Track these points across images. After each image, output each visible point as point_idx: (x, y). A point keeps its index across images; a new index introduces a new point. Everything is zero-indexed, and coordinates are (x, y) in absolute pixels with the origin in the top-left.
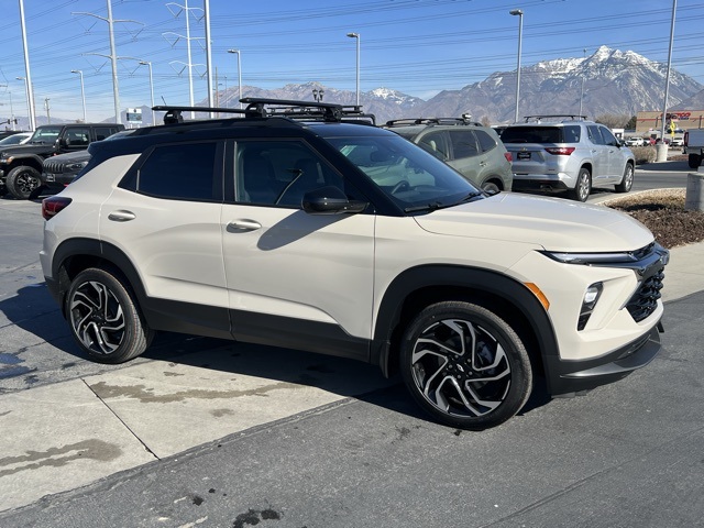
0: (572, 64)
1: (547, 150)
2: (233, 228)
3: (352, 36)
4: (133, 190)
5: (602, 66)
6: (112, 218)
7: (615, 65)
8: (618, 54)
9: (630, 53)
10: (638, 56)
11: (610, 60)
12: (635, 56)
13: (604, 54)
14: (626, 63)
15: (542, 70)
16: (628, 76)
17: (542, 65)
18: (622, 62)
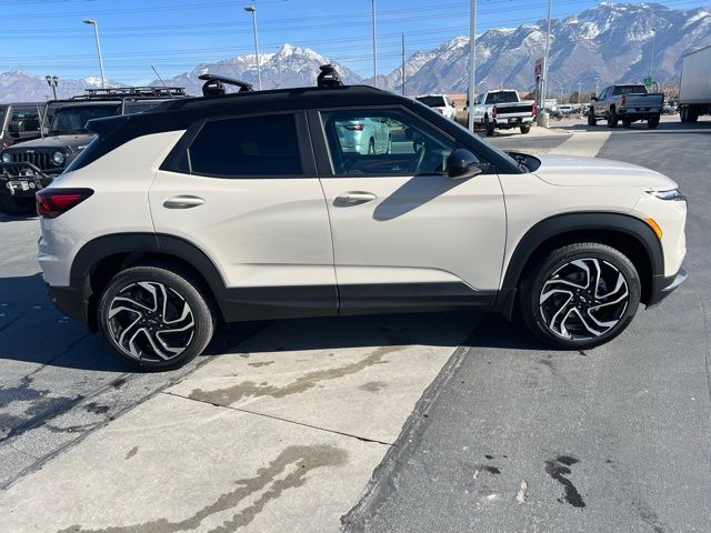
0: (265, 58)
1: (345, 126)
2: (341, 202)
3: (89, 23)
4: (186, 171)
5: (287, 61)
6: (168, 205)
7: (298, 59)
8: (299, 51)
9: (307, 50)
10: (314, 53)
11: (294, 56)
12: (313, 55)
13: (288, 51)
14: (306, 60)
15: (241, 63)
16: (308, 69)
17: (239, 58)
18: (303, 58)
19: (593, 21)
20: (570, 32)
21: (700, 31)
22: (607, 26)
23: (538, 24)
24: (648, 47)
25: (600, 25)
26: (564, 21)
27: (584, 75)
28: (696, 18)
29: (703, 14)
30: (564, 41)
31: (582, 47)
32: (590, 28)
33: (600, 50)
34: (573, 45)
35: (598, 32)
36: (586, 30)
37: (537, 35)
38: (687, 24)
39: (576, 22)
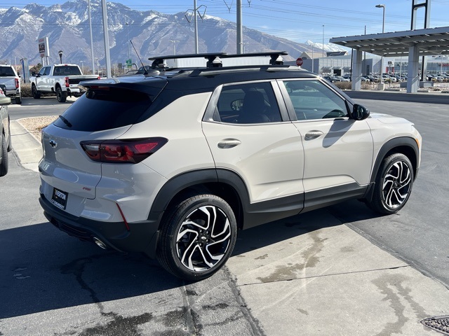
19: (74, 12)
20: (56, 19)
21: (153, 28)
22: (86, 17)
23: (27, 7)
24: (119, 36)
25: (81, 16)
26: (50, 8)
27: (73, 54)
28: (149, 18)
29: (154, 16)
30: (52, 25)
31: (68, 31)
32: (73, 17)
33: (83, 36)
34: (61, 29)
35: (79, 21)
36: (69, 18)
37: (28, 18)
38: (144, 22)
39: (60, 10)
